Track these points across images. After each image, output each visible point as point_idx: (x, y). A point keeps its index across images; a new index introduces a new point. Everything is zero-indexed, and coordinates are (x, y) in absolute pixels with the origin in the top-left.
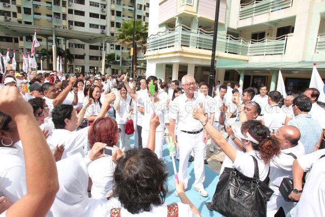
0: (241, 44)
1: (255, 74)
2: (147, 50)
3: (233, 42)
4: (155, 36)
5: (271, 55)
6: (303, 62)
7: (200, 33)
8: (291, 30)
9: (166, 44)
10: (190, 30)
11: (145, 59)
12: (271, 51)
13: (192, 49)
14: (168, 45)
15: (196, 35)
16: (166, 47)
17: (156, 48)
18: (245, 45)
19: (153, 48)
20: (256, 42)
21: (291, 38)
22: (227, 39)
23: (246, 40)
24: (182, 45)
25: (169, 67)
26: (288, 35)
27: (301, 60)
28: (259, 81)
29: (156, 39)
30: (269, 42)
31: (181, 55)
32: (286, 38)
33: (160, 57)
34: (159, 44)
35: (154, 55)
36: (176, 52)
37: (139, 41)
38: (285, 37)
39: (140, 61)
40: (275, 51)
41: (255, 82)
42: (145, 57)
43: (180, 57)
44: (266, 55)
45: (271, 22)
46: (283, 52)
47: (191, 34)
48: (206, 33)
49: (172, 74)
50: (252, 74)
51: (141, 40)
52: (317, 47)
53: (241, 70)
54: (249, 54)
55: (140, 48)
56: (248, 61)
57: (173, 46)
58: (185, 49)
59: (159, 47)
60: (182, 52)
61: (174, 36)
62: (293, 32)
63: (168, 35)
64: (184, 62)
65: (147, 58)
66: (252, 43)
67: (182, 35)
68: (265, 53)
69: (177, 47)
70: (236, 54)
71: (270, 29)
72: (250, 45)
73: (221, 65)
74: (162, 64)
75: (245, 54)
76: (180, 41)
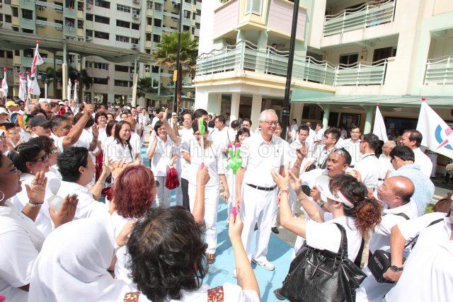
0: (325, 69)
1: (343, 111)
2: (197, 74)
3: (315, 66)
4: (208, 56)
5: (366, 85)
6: (408, 96)
7: (270, 52)
8: (392, 53)
9: (223, 66)
10: (256, 48)
11: (193, 86)
12: (365, 80)
13: (259, 74)
14: (225, 68)
15: (264, 56)
16: (223, 71)
17: (209, 72)
18: (330, 71)
19: (205, 72)
20: (346, 67)
21: (392, 64)
22: (307, 61)
23: (332, 65)
24: (245, 69)
25: (226, 99)
26: (389, 59)
27: (404, 94)
28: (350, 120)
29: (210, 60)
30: (363, 68)
31: (244, 82)
32: (385, 63)
33: (214, 84)
34: (214, 66)
35: (206, 82)
36: (237, 78)
37: (186, 61)
38: (384, 61)
39: (186, 88)
40: (371, 80)
41: (344, 121)
42: (193, 84)
43: (243, 85)
44: (359, 85)
45: (366, 42)
46: (382, 82)
47: (258, 54)
48: (278, 53)
49: (230, 108)
50: (339, 111)
51: (188, 60)
52: (427, 77)
53: (325, 105)
54: (336, 83)
55: (186, 71)
56: (334, 92)
57: (233, 70)
58: (249, 74)
59: (213, 71)
60: (245, 78)
61: (234, 56)
62: (394, 55)
63: (226, 55)
64: (247, 91)
65: (196, 85)
66: (340, 69)
67: (245, 54)
68: (357, 83)
69: (239, 71)
70: (318, 82)
71: (365, 50)
72: (337, 71)
73: (298, 98)
74: (217, 94)
75: (330, 83)
76: (243, 64)
